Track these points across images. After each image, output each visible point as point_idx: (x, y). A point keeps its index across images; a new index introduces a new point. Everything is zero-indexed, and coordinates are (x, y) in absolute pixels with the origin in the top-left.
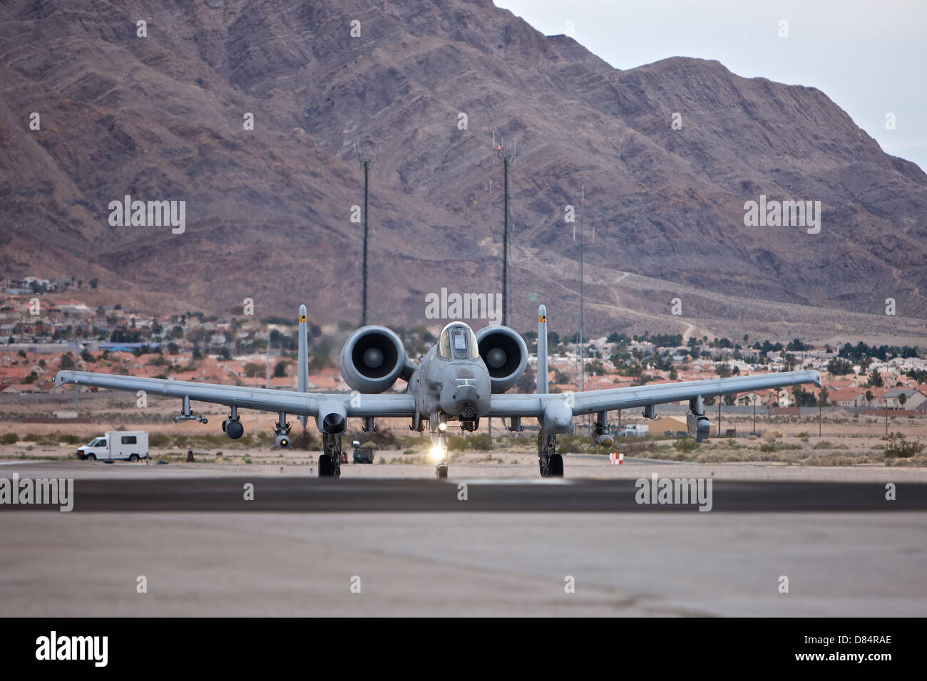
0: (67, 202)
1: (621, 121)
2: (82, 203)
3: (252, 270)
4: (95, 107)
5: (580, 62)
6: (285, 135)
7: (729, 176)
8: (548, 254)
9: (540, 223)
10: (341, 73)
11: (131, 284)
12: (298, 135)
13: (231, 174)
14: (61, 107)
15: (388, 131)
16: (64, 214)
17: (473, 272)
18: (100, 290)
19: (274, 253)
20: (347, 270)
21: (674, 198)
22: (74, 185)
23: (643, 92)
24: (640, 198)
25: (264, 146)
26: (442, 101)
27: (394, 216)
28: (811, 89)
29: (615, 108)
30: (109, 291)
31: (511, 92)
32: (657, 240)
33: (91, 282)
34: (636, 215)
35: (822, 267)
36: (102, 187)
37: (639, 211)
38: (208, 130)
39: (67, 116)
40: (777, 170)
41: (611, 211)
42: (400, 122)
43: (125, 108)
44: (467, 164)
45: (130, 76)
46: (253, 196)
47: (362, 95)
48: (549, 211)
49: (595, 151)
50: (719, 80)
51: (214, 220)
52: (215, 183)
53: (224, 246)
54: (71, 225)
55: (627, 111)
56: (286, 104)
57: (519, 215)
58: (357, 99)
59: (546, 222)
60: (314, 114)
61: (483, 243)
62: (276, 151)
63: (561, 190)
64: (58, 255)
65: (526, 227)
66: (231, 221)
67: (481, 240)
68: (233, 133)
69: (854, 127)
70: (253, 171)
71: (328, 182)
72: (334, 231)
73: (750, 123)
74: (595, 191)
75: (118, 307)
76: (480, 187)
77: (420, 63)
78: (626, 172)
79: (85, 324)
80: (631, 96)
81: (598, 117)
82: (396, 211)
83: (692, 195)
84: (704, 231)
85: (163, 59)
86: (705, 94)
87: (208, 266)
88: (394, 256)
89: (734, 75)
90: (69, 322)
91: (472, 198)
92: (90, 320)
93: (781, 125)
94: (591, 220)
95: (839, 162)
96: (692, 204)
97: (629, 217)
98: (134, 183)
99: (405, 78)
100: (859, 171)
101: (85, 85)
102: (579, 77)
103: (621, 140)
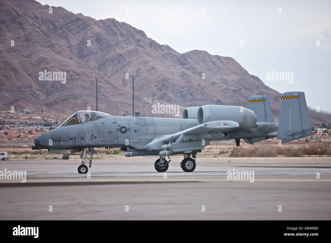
0: (35, 90)
1: (181, 66)
2: (39, 90)
3: (84, 107)
4: (42, 65)
5: (170, 51)
6: (93, 72)
7: (209, 80)
8: (162, 101)
9: (160, 93)
10: (107, 55)
11: (52, 111)
12: (96, 72)
13: (78, 82)
14: (33, 65)
15: (120, 70)
16: (35, 93)
17: (142, 106)
18: (44, 113)
19: (90, 103)
20: (109, 107)
21: (195, 87)
22: (37, 86)
23: (186, 59)
24: (186, 87)
25: (87, 74)
26: (134, 62)
27: (121, 92)
28: (230, 58)
29: (179, 63)
30: (46, 113)
31: (151, 59)
32: (190, 97)
33: (41, 111)
34: (185, 91)
35: (233, 104)
36: (45, 86)
37: (185, 90)
38: (72, 71)
39: (35, 67)
40: (222, 79)
41: (178, 90)
42: (123, 68)
43: (50, 65)
44: (140, 78)
45: (52, 57)
46: (84, 87)
47: (113, 61)
48: (162, 90)
49: (174, 75)
50: (206, 56)
51: (74, 94)
52: (74, 84)
53: (76, 101)
54: (36, 96)
55: (182, 64)
56: (93, 64)
57: (154, 92)
58: (111, 62)
59: (161, 93)
60: (100, 66)
61: (145, 99)
62: (90, 76)
63: (165, 85)
64: (33, 104)
65: (156, 94)
66: (79, 94)
67: (144, 98)
68: (79, 71)
69: (242, 67)
70: (84, 81)
71: (104, 83)
72: (106, 96)
73: (214, 67)
74: (174, 85)
75: (48, 117)
76: (144, 84)
77: (128, 52)
78: (182, 80)
79: (38, 122)
80: (183, 60)
81: (174, 66)
82: (122, 91)
83: (199, 86)
84: (202, 95)
85: (61, 52)
86: (203, 59)
87: (72, 106)
88: (121, 103)
89: (210, 55)
90: (34, 121)
91: (142, 87)
92: (40, 121)
93: (222, 67)
94: (173, 93)
95: (238, 77)
96: (199, 88)
97: (183, 91)
98: (53, 85)
99: (124, 56)
100: (243, 79)
101: (40, 59)
102: (170, 55)
103: (181, 72)
